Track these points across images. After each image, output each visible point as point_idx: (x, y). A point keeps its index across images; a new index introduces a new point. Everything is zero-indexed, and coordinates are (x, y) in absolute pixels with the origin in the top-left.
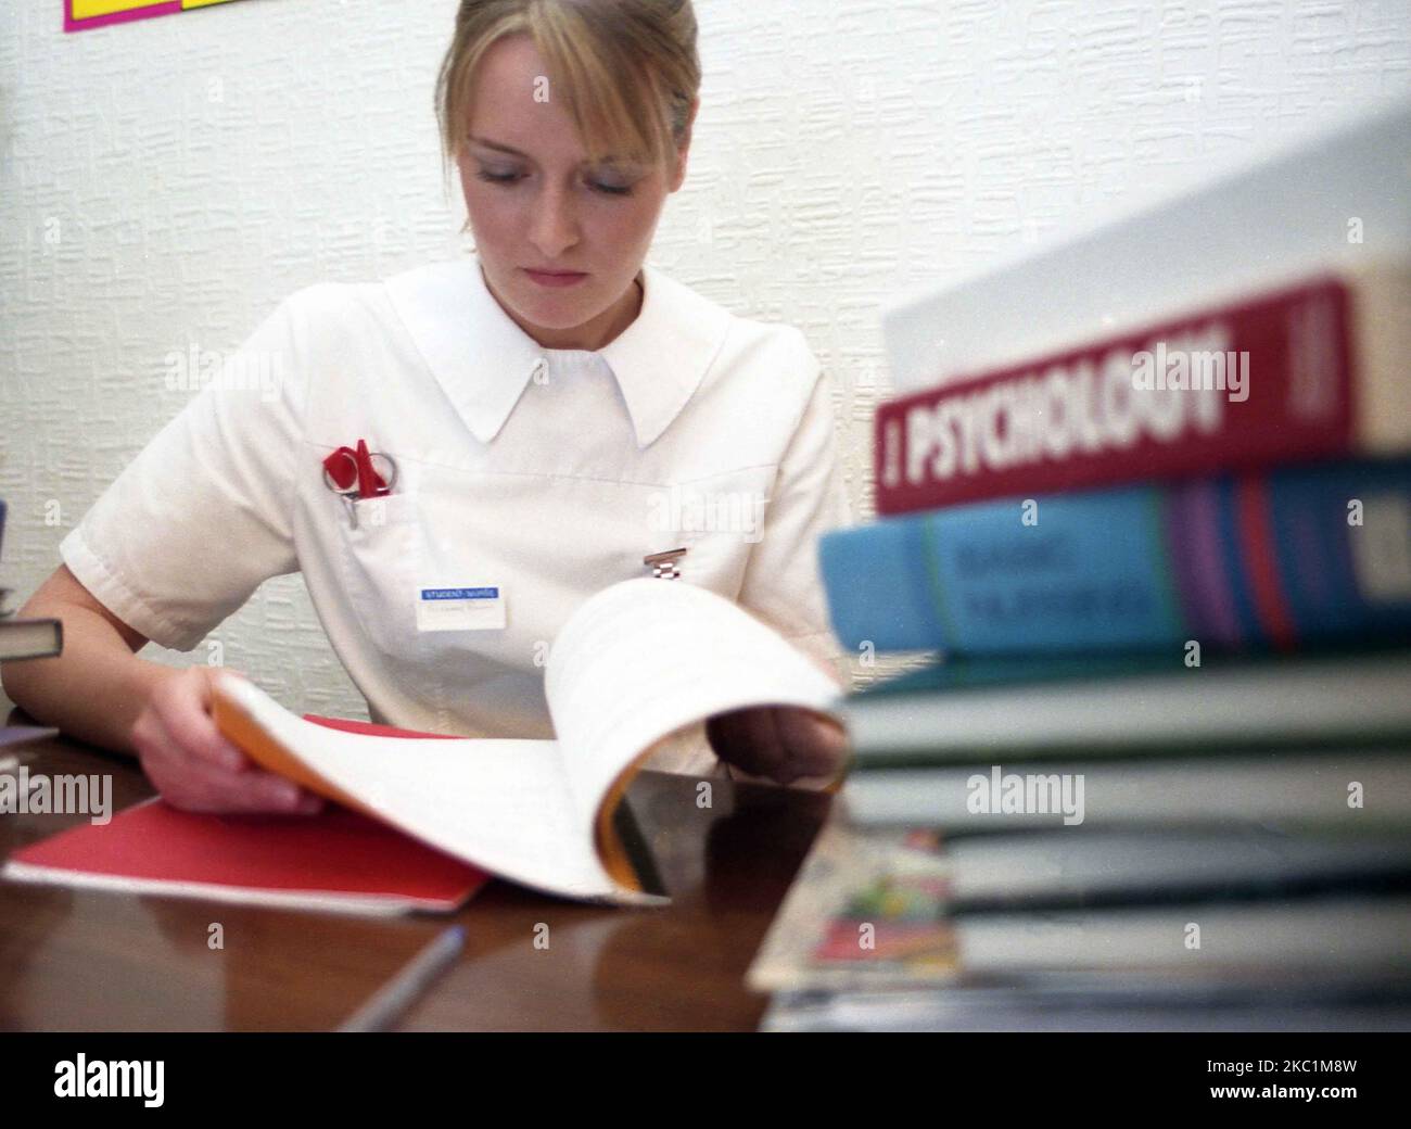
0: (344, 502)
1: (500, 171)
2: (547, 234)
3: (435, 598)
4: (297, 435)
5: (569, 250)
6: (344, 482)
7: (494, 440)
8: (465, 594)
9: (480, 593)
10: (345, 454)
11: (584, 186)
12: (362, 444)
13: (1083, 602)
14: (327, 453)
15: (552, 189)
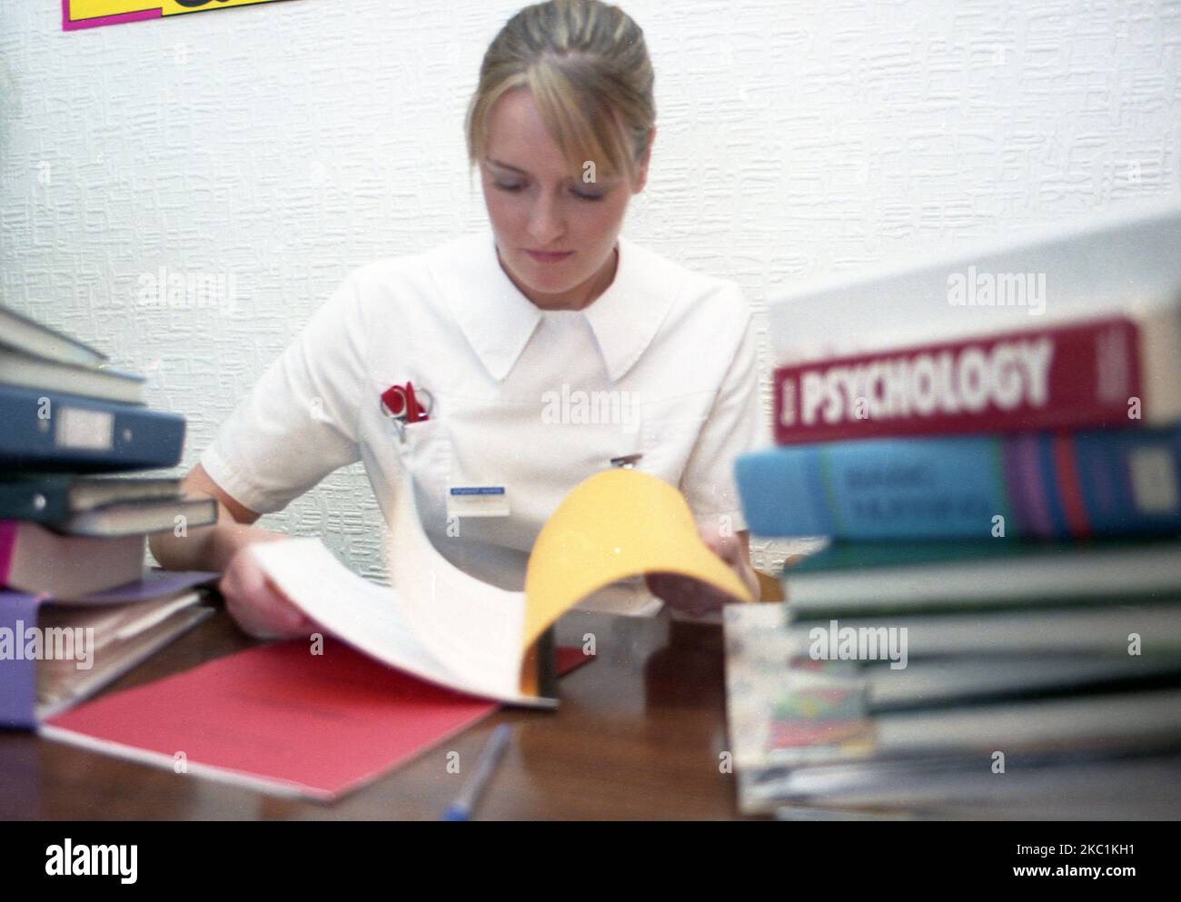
0: (395, 425)
1: (511, 182)
2: (542, 227)
3: (459, 494)
4: (361, 374)
5: (558, 239)
6: (396, 409)
7: (504, 380)
8: (480, 491)
9: (492, 491)
10: (396, 390)
11: (568, 193)
12: (409, 385)
13: (941, 507)
14: (383, 389)
15: (545, 198)
